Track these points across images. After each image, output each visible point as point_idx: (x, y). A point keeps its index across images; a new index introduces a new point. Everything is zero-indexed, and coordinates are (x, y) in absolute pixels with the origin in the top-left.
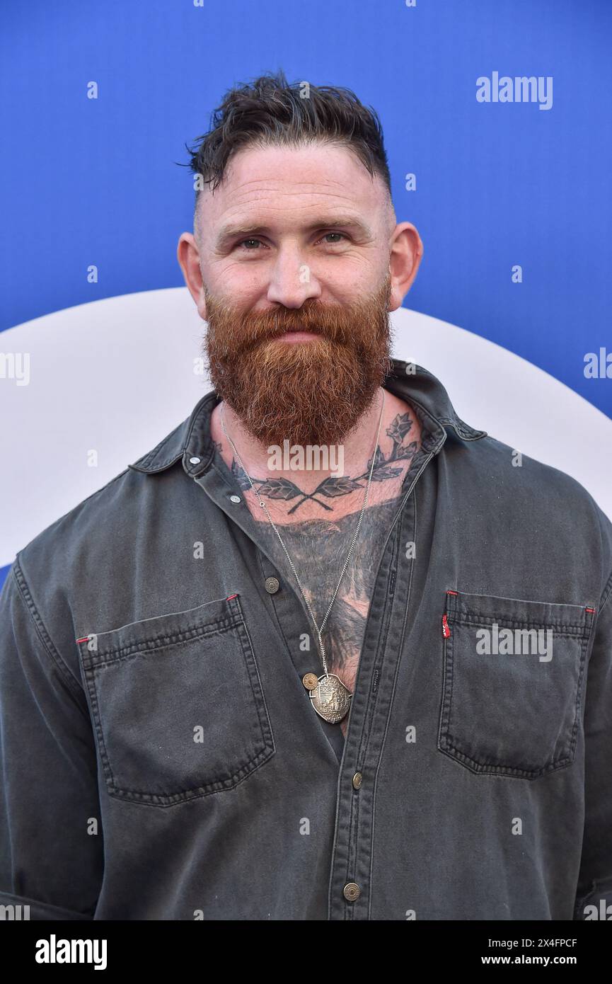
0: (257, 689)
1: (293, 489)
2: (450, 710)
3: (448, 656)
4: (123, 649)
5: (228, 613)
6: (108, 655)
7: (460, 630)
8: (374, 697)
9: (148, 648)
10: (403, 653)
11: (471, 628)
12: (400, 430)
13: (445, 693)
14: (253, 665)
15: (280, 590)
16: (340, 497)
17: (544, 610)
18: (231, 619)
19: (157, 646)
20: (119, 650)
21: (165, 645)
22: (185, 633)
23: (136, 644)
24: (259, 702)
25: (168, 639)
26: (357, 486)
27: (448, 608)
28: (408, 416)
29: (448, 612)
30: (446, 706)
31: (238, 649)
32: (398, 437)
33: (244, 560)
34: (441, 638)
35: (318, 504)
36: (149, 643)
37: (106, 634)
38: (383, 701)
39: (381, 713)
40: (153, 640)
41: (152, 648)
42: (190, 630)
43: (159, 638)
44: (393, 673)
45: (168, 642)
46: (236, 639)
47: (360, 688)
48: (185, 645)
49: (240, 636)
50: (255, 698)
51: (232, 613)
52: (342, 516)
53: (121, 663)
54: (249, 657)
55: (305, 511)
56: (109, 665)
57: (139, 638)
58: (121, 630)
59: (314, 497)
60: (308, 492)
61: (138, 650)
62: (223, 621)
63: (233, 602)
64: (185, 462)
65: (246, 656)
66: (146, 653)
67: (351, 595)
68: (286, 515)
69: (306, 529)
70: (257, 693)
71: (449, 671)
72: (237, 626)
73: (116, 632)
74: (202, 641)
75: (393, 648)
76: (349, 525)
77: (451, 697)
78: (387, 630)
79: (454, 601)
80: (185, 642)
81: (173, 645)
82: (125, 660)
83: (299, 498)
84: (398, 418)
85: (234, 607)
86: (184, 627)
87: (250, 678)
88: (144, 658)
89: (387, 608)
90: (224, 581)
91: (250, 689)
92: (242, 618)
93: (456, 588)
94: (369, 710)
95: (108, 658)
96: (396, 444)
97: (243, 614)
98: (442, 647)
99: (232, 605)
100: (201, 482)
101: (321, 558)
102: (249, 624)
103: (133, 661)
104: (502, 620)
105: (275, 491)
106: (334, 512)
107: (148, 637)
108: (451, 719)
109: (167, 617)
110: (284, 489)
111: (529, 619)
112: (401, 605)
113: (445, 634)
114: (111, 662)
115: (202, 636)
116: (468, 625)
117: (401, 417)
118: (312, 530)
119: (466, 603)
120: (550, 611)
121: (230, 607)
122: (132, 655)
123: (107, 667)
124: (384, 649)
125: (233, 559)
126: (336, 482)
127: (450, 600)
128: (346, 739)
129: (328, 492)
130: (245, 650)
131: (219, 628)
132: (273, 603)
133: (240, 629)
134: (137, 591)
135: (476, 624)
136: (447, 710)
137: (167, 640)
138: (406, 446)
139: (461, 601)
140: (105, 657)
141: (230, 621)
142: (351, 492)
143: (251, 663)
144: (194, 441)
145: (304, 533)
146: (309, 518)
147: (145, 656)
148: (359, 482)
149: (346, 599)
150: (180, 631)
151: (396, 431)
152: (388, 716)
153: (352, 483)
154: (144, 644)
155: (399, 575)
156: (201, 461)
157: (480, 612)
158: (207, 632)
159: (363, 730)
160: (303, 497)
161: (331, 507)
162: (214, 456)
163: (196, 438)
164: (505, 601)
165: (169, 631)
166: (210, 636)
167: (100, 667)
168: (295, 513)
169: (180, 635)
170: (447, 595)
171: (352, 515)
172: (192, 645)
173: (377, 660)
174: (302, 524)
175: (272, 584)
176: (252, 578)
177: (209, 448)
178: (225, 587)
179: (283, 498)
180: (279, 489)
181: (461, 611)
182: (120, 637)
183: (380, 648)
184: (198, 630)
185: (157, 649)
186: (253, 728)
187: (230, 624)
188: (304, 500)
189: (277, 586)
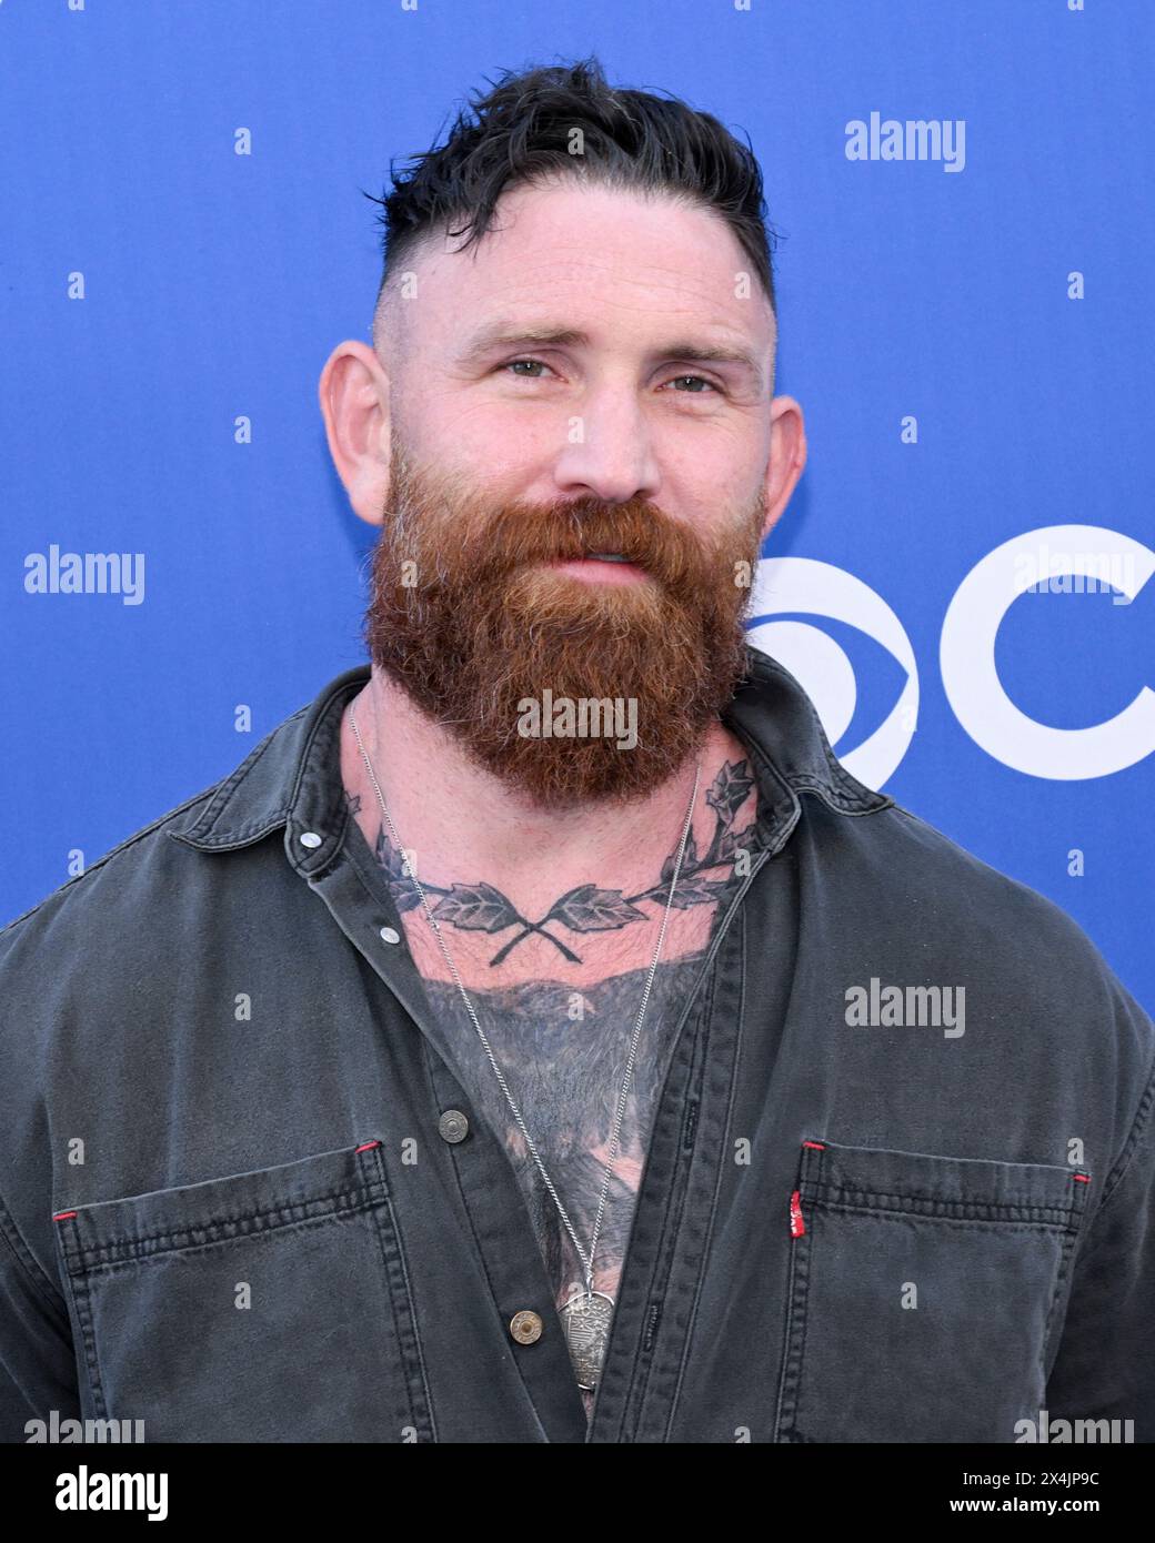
0: (409, 1339)
1: (505, 908)
2: (799, 1384)
3: (799, 1276)
4: (143, 1241)
5: (357, 1179)
6: (114, 1249)
7: (826, 1221)
8: (647, 1362)
9: (193, 1243)
10: (710, 1270)
11: (849, 1218)
12: (729, 799)
13: (790, 1348)
14: (402, 1291)
15: (469, 1137)
16: (597, 935)
17: (995, 1176)
18: (364, 1191)
19: (210, 1240)
20: (136, 1241)
21: (226, 1238)
22: (267, 1213)
23: (169, 1235)
24: (412, 1367)
25: (233, 1226)
26: (634, 915)
27: (804, 1177)
28: (745, 767)
29: (803, 1185)
30: (791, 1375)
31: (375, 1255)
32: (725, 810)
33: (396, 1070)
34: (787, 1238)
35: (552, 946)
36: (194, 1233)
37: (112, 1206)
38: (664, 1370)
39: (659, 1392)
40: (200, 1228)
41: (200, 1244)
42: (278, 1210)
43: (214, 1223)
44: (687, 1312)
45: (233, 1233)
46: (370, 1234)
47: (618, 1344)
48: (267, 1239)
49: (379, 1228)
50: (403, 1358)
51: (366, 1180)
52: (600, 978)
53: (139, 1268)
54: (396, 1272)
55: (525, 960)
56: (116, 1269)
57: (174, 1223)
58: (139, 1200)
59: (544, 928)
60: (533, 919)
61: (173, 1247)
62: (347, 1194)
63: (369, 1157)
64: (291, 841)
65: (391, 1270)
66: (188, 1254)
67: (608, 1146)
68: (487, 968)
69: (524, 1001)
70: (409, 1347)
71: (799, 1305)
72: (374, 1207)
73: (131, 1204)
74: (302, 1234)
75: (689, 1261)
76: (613, 1000)
77: (802, 1357)
78: (677, 1224)
79: (816, 1161)
80: (267, 1232)
81: (242, 1238)
82: (146, 1262)
83: (514, 930)
84: (727, 770)
85: (369, 1167)
86: (266, 1202)
87: (395, 1316)
88: (183, 1262)
89: (678, 1178)
90: (353, 1109)
91: (394, 1340)
92: (386, 1192)
93: (824, 1134)
94: (635, 1387)
95: (115, 1256)
96: (721, 824)
97: (389, 1184)
98: (787, 1257)
99: (367, 1162)
100: (321, 888)
101: (551, 1066)
102: (399, 1205)
103: (161, 1267)
104: (913, 1199)
105: (471, 912)
106: (583, 968)
107: (192, 1222)
108: (800, 1402)
109: (231, 1182)
110: (487, 908)
111: (964, 1196)
112: (707, 1171)
113: (794, 1230)
114: (120, 1263)
115: (302, 1223)
116: (843, 1212)
117: (733, 769)
118: (538, 1005)
119: (840, 1166)
120: (1007, 1178)
121: (363, 1167)
122: (161, 1255)
123: (112, 1274)
124: (669, 1262)
125: (374, 1065)
126: (594, 900)
127: (809, 1159)
128: (590, 1425)
129: (575, 919)
130: (387, 1259)
131: (338, 1208)
132: (454, 1162)
133: (381, 1213)
134: (174, 1115)
135: (859, 1209)
136: (792, 1383)
137: (231, 1228)
138: (739, 831)
139: (830, 1162)
140: (110, 1253)
141: (360, 1196)
142: (620, 927)
143: (398, 1286)
144: (309, 793)
145: (521, 1012)
146: (531, 977)
147: (185, 1258)
148: (638, 905)
149: (600, 1153)
150: (258, 1210)
151: (722, 797)
152: (673, 1398)
153: (625, 906)
154: (185, 1236)
155: (704, 1110)
156: (324, 840)
157: (869, 1185)
158: (313, 1216)
159: (622, 1428)
160: (522, 929)
161: (579, 957)
162: (348, 829)
163: (313, 787)
164: (919, 1160)
165: (235, 1210)
166: (319, 1225)
167: (100, 1271)
168: (505, 964)
169: (257, 1219)
170: (803, 1148)
171: (620, 978)
172: (280, 1240)
173: (655, 1286)
174: (516, 990)
175: (453, 1123)
176: (411, 1107)
177: (338, 811)
178: (355, 1122)
179: (483, 929)
180: (476, 908)
181: (830, 1183)
182: (138, 1214)
183: (662, 1262)
184: (296, 1210)
185: (211, 1245)
186: (395, 1417)
187: (360, 1202)
188: (523, 935)
189: (465, 1129)
